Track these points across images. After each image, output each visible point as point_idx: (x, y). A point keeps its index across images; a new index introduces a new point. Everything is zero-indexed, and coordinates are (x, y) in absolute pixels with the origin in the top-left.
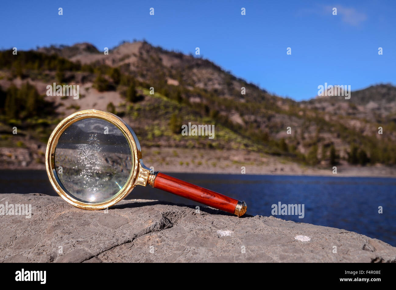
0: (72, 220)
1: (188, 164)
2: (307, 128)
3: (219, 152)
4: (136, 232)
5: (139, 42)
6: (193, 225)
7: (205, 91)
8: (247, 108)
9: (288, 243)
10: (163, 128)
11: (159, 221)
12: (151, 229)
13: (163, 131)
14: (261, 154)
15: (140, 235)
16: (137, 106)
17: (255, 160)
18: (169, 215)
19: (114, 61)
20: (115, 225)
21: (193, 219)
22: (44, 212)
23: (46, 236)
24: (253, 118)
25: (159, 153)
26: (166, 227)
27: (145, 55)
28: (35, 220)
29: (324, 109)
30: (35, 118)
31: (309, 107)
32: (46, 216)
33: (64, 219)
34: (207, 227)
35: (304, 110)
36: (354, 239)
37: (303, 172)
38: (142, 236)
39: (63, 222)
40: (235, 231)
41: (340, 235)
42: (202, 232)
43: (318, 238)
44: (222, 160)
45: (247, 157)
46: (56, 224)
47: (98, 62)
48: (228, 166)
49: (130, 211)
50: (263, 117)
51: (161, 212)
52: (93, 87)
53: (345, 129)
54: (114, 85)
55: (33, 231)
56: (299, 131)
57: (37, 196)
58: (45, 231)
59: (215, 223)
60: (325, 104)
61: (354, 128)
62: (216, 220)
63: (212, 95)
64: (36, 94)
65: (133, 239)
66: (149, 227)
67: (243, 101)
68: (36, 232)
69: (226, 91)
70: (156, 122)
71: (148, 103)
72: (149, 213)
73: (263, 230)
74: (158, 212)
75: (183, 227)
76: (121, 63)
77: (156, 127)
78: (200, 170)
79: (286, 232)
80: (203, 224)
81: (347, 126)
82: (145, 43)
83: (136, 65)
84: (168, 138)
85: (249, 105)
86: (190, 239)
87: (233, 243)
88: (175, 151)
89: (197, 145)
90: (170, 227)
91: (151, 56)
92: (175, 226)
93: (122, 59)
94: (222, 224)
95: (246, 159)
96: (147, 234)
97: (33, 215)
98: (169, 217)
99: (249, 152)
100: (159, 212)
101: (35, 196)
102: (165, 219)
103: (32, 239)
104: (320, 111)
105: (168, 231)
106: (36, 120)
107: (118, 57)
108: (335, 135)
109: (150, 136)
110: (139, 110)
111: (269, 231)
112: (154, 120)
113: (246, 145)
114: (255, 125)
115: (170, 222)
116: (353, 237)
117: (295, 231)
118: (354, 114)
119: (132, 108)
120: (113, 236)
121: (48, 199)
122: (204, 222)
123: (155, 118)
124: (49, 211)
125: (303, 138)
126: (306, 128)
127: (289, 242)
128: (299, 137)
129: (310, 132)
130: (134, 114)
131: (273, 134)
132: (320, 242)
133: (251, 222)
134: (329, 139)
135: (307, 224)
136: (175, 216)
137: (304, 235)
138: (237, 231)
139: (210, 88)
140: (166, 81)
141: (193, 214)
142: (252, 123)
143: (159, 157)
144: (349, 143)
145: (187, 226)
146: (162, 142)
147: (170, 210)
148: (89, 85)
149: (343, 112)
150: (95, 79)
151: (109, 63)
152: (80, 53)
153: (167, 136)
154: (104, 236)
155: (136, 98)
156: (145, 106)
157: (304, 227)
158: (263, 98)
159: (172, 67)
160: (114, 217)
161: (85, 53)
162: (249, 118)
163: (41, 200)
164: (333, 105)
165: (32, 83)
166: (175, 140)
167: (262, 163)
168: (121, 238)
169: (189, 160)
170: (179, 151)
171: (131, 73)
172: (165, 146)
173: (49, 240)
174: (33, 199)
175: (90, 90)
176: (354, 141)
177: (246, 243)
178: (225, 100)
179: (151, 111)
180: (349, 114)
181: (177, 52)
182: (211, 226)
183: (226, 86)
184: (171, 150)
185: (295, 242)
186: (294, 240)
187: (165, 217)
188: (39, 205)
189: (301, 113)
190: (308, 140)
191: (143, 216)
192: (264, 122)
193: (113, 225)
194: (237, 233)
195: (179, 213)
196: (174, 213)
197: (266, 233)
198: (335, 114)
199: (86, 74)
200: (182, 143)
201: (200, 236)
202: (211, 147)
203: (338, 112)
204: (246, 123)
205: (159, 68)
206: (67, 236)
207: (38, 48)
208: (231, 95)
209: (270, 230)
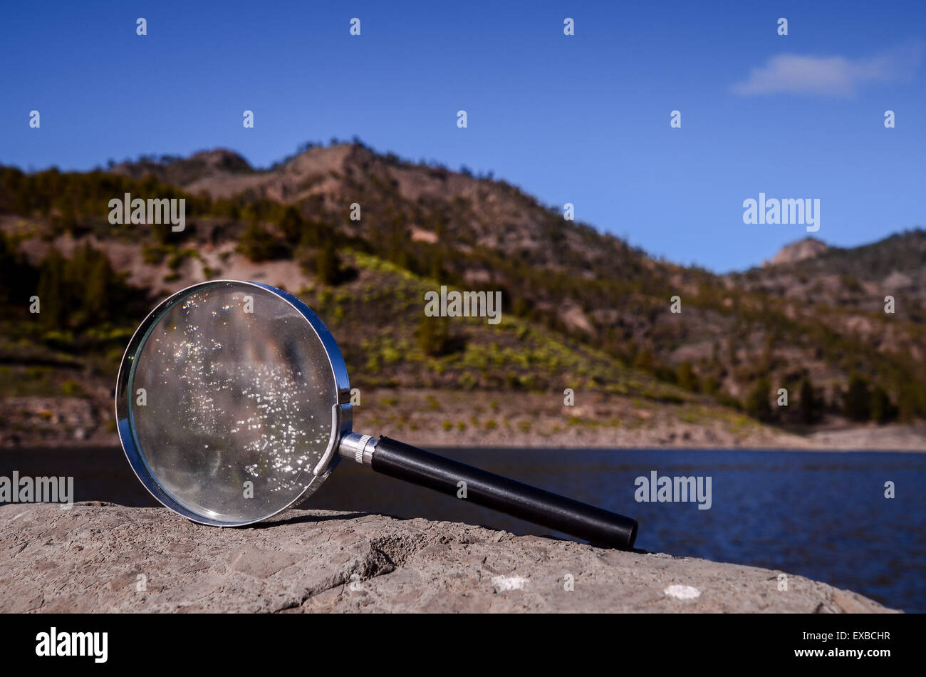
0: (168, 560)
1: (463, 428)
2: (743, 336)
3: (535, 399)
4: (311, 583)
5: (346, 144)
6: (441, 566)
7: (501, 254)
8: (600, 293)
9: (647, 602)
10: (403, 343)
11: (363, 557)
12: (345, 576)
13: (402, 351)
14: (635, 401)
15: (318, 591)
16: (341, 293)
17: (622, 415)
18: (388, 545)
19: (286, 190)
20: (265, 570)
21: (442, 553)
22: (108, 542)
23: (108, 597)
24: (614, 315)
25: (395, 403)
26: (379, 572)
27: (358, 175)
28: (86, 561)
29: (782, 291)
30: (106, 325)
31: (748, 286)
32: (111, 551)
33: (151, 558)
34: (470, 570)
35: (735, 295)
36: (798, 591)
37: (737, 441)
38: (323, 593)
39: (148, 563)
40: (532, 577)
41: (767, 583)
42: (458, 582)
43: (718, 592)
44: (543, 416)
45: (603, 408)
46: (133, 569)
47: (249, 193)
48: (557, 430)
49: (300, 537)
50: (639, 312)
51: (369, 538)
52: (238, 251)
53: (836, 337)
54: (286, 244)
55: (81, 586)
56: (725, 344)
57: (95, 507)
58: (108, 585)
59: (489, 562)
60: (784, 280)
61: (857, 334)
62: (492, 554)
63: (516, 264)
64: (108, 270)
65: (304, 599)
66: (341, 571)
67: (589, 276)
68: (88, 589)
69: (549, 253)
70: (387, 330)
71: (368, 286)
72: (342, 540)
73: (597, 573)
74: (363, 537)
75: (417, 572)
76: (304, 195)
77: (387, 342)
78: (492, 440)
79: (648, 577)
80: (463, 564)
81: (840, 331)
82: (358, 146)
83: (338, 197)
84: (416, 368)
85: (605, 286)
86: (431, 597)
87: (526, 604)
88: (431, 398)
89: (483, 383)
90: (389, 572)
91: (372, 177)
92: (399, 569)
93: (306, 186)
94: (506, 562)
95: (599, 413)
96: (336, 589)
97: (82, 549)
98: (386, 550)
99: (607, 397)
100: (365, 537)
101: (89, 508)
102: (378, 555)
103: (78, 603)
104: (774, 297)
105: (383, 581)
106: (109, 330)
107: (297, 179)
108: (812, 352)
109: (372, 363)
110: (345, 302)
111: (610, 577)
112: (381, 326)
113: (600, 381)
114: (619, 331)
115: (389, 560)
116: (796, 588)
117: (668, 576)
118: (855, 302)
119: (329, 299)
120: (259, 593)
121: (119, 514)
122: (466, 558)
123: (385, 320)
124: (119, 539)
125: (736, 362)
126: (741, 338)
127: (650, 601)
128: (725, 359)
129: (750, 347)
130: (333, 312)
131: (664, 353)
132: (720, 599)
133: (571, 557)
134: (797, 361)
135: (698, 559)
136: (402, 546)
137: (685, 584)
138: (537, 578)
139: (511, 248)
140: (409, 234)
141: (443, 542)
142: (613, 326)
143: (394, 412)
144: (845, 370)
145: (426, 569)
146: (402, 378)
147: (390, 534)
148: (228, 247)
149: (827, 298)
150: (242, 233)
151: (275, 194)
152: (209, 174)
153: (412, 362)
154: (238, 594)
155: (340, 275)
156: (361, 291)
157: (689, 567)
158: (638, 269)
159: (421, 201)
160: (263, 551)
161: (219, 174)
162: (607, 317)
163: (103, 516)
164: (804, 281)
165: (97, 245)
166: (431, 370)
167: (640, 422)
168: (277, 597)
169: (464, 417)
170: (441, 396)
171: (325, 215)
172: (409, 387)
173: (116, 604)
174: (84, 515)
175: (232, 259)
176: (859, 365)
177: (555, 605)
178: (548, 274)
179: (373, 303)
180: (843, 302)
181: (433, 167)
182: (480, 568)
183: (547, 242)
184: (423, 395)
185: (664, 600)
186: (662, 596)
187: (377, 550)
188: (96, 528)
189: (728, 302)
190: (746, 366)
191: (327, 548)
192: (642, 325)
193: (260, 570)
194: (537, 582)
195: (410, 540)
196: (399, 540)
197: (601, 580)
198: (810, 302)
199: (221, 221)
200: (449, 377)
201: (453, 591)
202: (517, 386)
203: (815, 297)
204: (598, 327)
205: (390, 202)
206: (156, 594)
207: (111, 164)
208: (562, 262)
209: (611, 574)
